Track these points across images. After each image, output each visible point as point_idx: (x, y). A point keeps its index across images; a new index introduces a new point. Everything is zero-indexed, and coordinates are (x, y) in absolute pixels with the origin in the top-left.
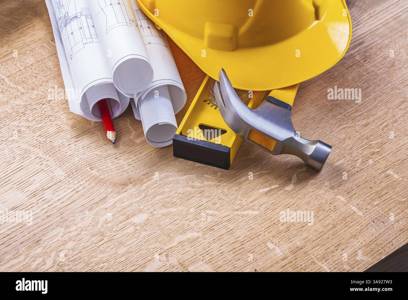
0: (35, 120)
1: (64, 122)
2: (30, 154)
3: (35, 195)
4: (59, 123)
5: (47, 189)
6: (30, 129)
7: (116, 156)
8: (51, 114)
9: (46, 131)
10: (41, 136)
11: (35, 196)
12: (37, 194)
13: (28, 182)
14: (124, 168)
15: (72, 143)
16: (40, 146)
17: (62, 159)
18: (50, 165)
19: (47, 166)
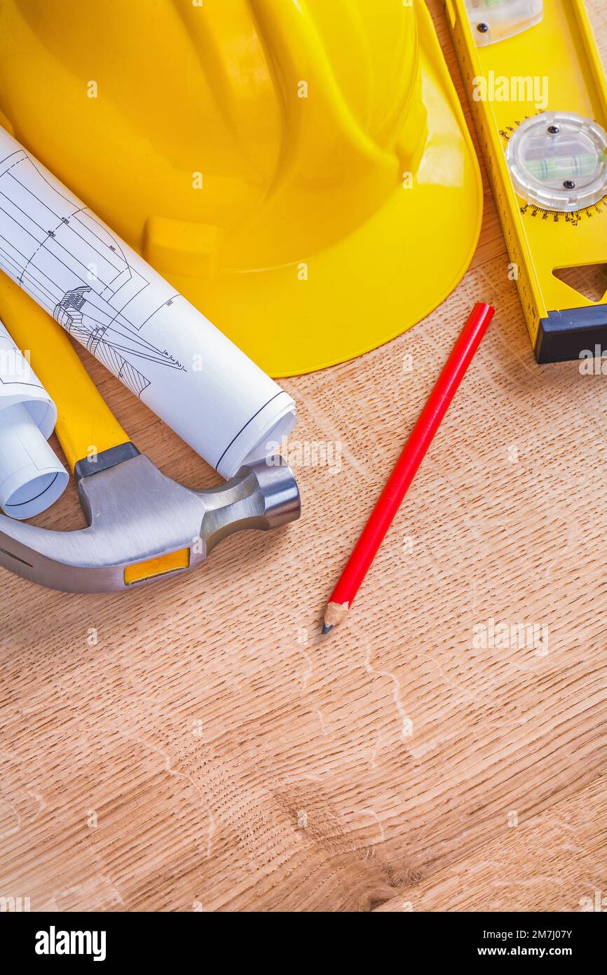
0: (160, 653)
1: (233, 667)
2: (143, 762)
3: (149, 894)
4: (221, 669)
5: (180, 878)
6: (146, 682)
7: (359, 793)
8: (202, 639)
9: (187, 691)
10: (173, 705)
11: (149, 896)
12: (153, 892)
13: (135, 851)
14: (379, 834)
15: (250, 737)
16: (170, 739)
17: (222, 787)
18: (192, 801)
19: (184, 803)
